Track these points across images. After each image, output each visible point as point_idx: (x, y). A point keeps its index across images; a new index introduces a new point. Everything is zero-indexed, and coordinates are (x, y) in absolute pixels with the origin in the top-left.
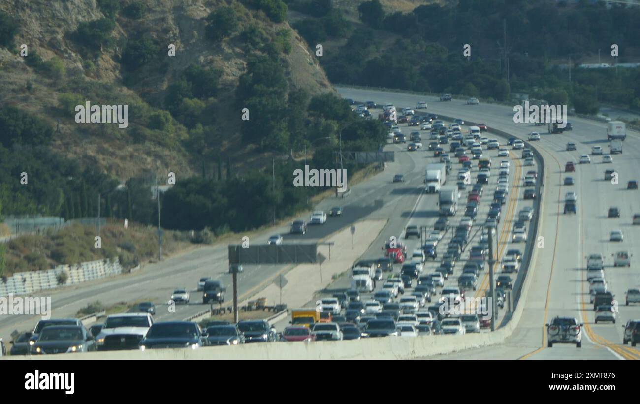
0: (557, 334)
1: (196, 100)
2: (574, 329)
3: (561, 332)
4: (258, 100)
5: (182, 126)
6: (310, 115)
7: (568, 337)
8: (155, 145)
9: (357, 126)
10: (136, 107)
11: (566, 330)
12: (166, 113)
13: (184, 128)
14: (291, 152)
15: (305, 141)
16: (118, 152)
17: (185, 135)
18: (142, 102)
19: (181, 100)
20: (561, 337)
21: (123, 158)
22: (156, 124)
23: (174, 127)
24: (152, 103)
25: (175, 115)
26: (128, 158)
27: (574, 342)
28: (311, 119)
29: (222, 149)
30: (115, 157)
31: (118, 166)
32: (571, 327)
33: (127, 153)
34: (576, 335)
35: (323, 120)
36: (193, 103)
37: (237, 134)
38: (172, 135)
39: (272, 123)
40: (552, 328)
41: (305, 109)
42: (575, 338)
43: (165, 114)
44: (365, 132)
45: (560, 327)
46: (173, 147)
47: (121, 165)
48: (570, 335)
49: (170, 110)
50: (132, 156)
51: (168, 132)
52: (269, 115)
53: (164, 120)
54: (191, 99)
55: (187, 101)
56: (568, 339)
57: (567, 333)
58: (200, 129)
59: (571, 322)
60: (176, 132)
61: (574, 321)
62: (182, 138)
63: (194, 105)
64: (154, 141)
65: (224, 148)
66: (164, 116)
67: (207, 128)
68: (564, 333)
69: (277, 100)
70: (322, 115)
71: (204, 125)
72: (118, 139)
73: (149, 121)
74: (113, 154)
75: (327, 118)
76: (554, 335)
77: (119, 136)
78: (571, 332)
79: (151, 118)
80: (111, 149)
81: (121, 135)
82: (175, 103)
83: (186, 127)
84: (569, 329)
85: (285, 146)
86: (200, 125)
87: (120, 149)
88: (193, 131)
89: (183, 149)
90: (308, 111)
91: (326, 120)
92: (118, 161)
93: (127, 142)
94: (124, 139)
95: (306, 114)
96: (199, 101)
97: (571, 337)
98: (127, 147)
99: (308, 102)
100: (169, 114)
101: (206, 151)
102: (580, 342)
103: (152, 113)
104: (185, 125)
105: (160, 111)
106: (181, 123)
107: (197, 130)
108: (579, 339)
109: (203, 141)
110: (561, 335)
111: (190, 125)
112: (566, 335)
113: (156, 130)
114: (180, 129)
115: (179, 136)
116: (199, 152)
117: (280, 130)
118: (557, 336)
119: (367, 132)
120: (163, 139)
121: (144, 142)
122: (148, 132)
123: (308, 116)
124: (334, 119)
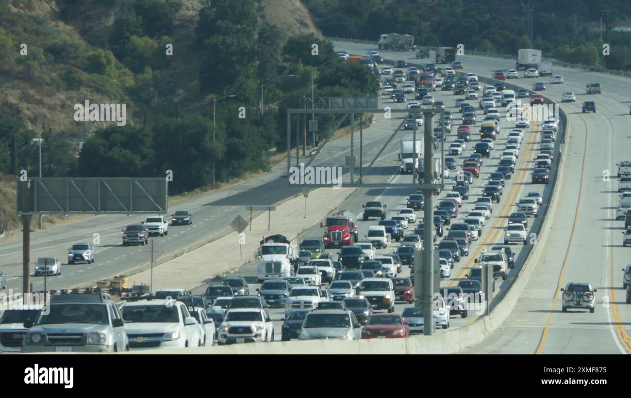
0: (572, 300)
1: (147, 38)
2: (588, 296)
3: (575, 299)
4: (221, 38)
5: (127, 70)
6: (285, 60)
7: (581, 303)
8: (91, 92)
9: (341, 73)
10: (71, 46)
11: (580, 296)
12: (108, 54)
13: (130, 72)
14: (259, 104)
15: (278, 91)
16: (47, 100)
17: (130, 81)
18: (79, 39)
19: (128, 38)
20: (575, 302)
21: (52, 108)
22: (96, 66)
23: (117, 72)
24: (93, 40)
25: (120, 57)
26: (59, 108)
27: (588, 307)
28: (287, 64)
29: (176, 100)
30: (42, 106)
31: (45, 117)
32: (585, 294)
33: (58, 102)
34: (589, 301)
35: (301, 66)
36: (142, 42)
37: (196, 82)
38: (115, 80)
39: (237, 67)
40: (567, 294)
41: (279, 52)
42: (589, 304)
43: (106, 54)
44: (351, 81)
45: (574, 293)
46: (114, 96)
47: (49, 116)
48: (585, 301)
49: (113, 50)
50: (63, 106)
51: (110, 76)
52: (234, 58)
53: (104, 61)
54: (141, 38)
55: (135, 38)
56: (582, 305)
57: (581, 299)
58: (148, 74)
59: (585, 288)
60: (120, 77)
61: (588, 287)
62: (127, 85)
63: (144, 45)
64: (91, 87)
65: (179, 98)
66: (105, 56)
67: (157, 72)
68: (578, 299)
69: (245, 41)
70: (300, 59)
71: (154, 68)
72: (47, 84)
73: (87, 62)
74: (40, 102)
75: (306, 63)
76: (569, 301)
77: (48, 80)
78: (586, 298)
79: (89, 59)
80: (38, 97)
81: (51, 79)
82: (122, 41)
83: (132, 72)
84: (583, 295)
85: (252, 97)
86: (148, 70)
87: (48, 96)
88: (140, 76)
89: (127, 98)
90: (283, 55)
91: (304, 66)
92: (45, 111)
93: (58, 88)
94: (54, 84)
95: (280, 59)
96: (150, 40)
97: (585, 303)
98: (58, 94)
99: (282, 44)
100: (112, 54)
101: (155, 101)
102: (593, 308)
103: (91, 53)
104: (132, 69)
105: (100, 50)
106: (126, 67)
107: (145, 75)
108: (592, 305)
109: (152, 89)
110: (575, 301)
111: (137, 70)
112: (580, 301)
113: (95, 74)
114: (125, 74)
115: (123, 82)
116: (147, 102)
117: (247, 77)
118: (572, 302)
119: (353, 81)
120: (103, 86)
121: (79, 88)
122: (85, 76)
123: (283, 62)
124: (313, 65)
